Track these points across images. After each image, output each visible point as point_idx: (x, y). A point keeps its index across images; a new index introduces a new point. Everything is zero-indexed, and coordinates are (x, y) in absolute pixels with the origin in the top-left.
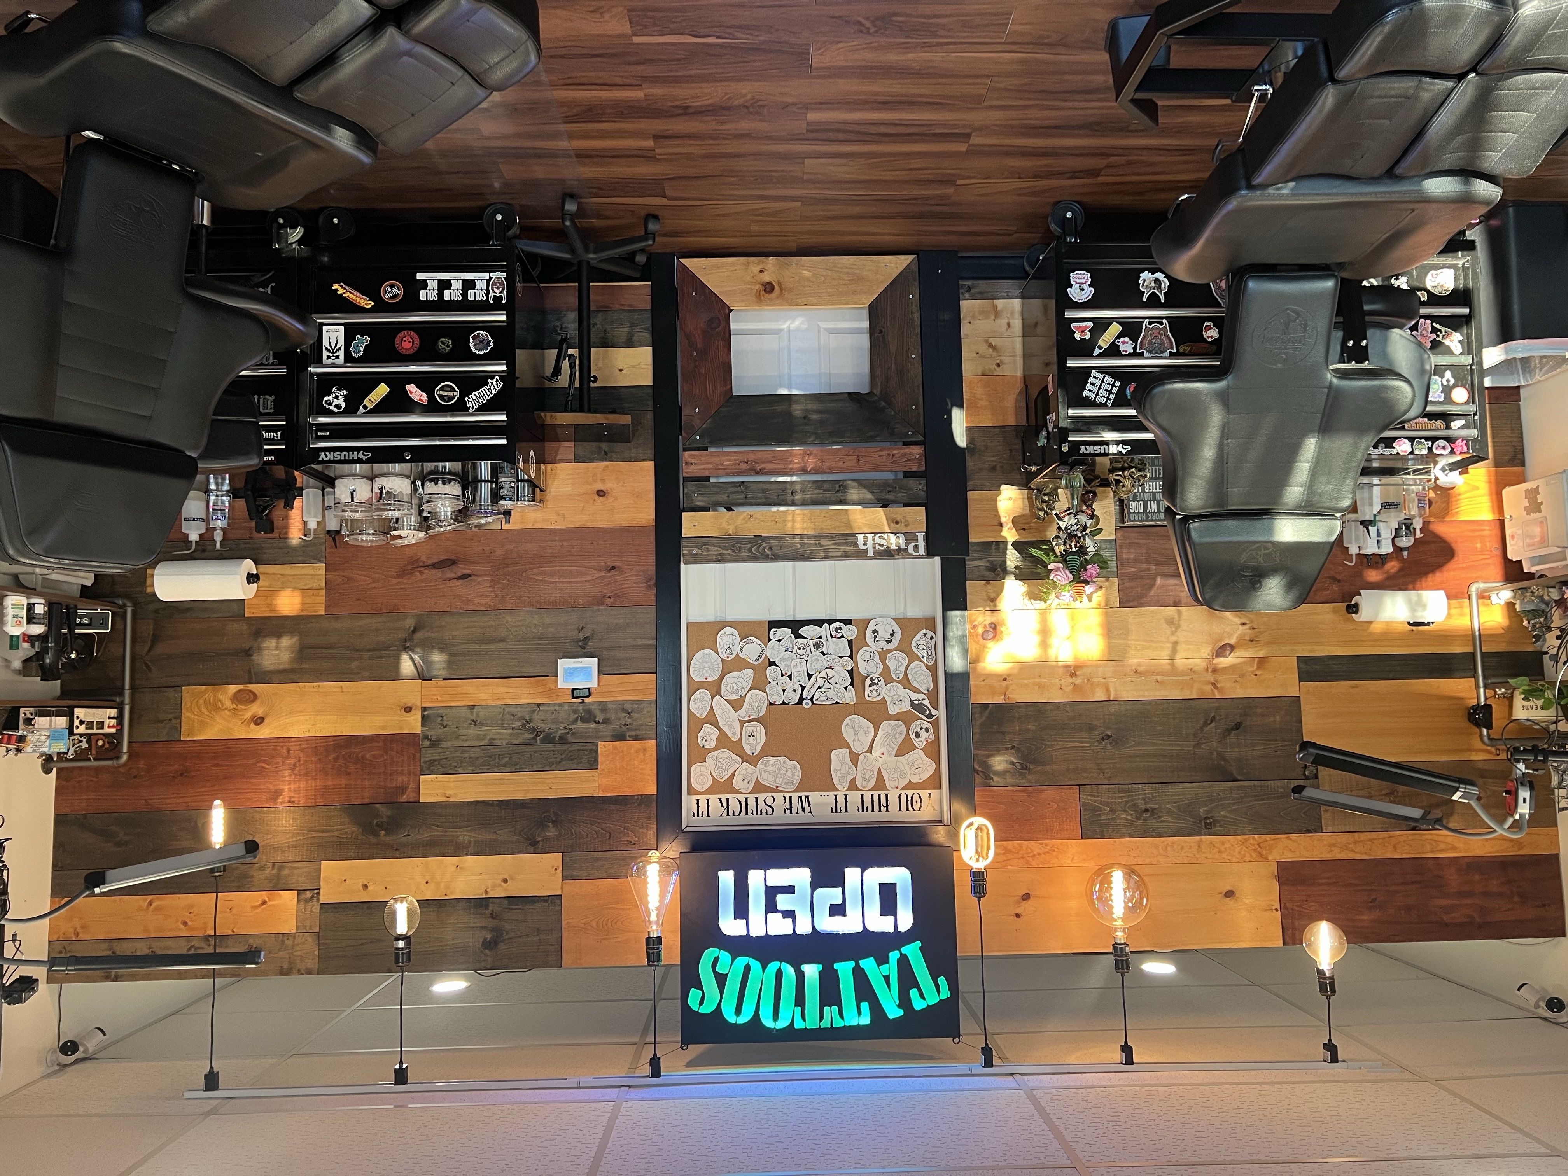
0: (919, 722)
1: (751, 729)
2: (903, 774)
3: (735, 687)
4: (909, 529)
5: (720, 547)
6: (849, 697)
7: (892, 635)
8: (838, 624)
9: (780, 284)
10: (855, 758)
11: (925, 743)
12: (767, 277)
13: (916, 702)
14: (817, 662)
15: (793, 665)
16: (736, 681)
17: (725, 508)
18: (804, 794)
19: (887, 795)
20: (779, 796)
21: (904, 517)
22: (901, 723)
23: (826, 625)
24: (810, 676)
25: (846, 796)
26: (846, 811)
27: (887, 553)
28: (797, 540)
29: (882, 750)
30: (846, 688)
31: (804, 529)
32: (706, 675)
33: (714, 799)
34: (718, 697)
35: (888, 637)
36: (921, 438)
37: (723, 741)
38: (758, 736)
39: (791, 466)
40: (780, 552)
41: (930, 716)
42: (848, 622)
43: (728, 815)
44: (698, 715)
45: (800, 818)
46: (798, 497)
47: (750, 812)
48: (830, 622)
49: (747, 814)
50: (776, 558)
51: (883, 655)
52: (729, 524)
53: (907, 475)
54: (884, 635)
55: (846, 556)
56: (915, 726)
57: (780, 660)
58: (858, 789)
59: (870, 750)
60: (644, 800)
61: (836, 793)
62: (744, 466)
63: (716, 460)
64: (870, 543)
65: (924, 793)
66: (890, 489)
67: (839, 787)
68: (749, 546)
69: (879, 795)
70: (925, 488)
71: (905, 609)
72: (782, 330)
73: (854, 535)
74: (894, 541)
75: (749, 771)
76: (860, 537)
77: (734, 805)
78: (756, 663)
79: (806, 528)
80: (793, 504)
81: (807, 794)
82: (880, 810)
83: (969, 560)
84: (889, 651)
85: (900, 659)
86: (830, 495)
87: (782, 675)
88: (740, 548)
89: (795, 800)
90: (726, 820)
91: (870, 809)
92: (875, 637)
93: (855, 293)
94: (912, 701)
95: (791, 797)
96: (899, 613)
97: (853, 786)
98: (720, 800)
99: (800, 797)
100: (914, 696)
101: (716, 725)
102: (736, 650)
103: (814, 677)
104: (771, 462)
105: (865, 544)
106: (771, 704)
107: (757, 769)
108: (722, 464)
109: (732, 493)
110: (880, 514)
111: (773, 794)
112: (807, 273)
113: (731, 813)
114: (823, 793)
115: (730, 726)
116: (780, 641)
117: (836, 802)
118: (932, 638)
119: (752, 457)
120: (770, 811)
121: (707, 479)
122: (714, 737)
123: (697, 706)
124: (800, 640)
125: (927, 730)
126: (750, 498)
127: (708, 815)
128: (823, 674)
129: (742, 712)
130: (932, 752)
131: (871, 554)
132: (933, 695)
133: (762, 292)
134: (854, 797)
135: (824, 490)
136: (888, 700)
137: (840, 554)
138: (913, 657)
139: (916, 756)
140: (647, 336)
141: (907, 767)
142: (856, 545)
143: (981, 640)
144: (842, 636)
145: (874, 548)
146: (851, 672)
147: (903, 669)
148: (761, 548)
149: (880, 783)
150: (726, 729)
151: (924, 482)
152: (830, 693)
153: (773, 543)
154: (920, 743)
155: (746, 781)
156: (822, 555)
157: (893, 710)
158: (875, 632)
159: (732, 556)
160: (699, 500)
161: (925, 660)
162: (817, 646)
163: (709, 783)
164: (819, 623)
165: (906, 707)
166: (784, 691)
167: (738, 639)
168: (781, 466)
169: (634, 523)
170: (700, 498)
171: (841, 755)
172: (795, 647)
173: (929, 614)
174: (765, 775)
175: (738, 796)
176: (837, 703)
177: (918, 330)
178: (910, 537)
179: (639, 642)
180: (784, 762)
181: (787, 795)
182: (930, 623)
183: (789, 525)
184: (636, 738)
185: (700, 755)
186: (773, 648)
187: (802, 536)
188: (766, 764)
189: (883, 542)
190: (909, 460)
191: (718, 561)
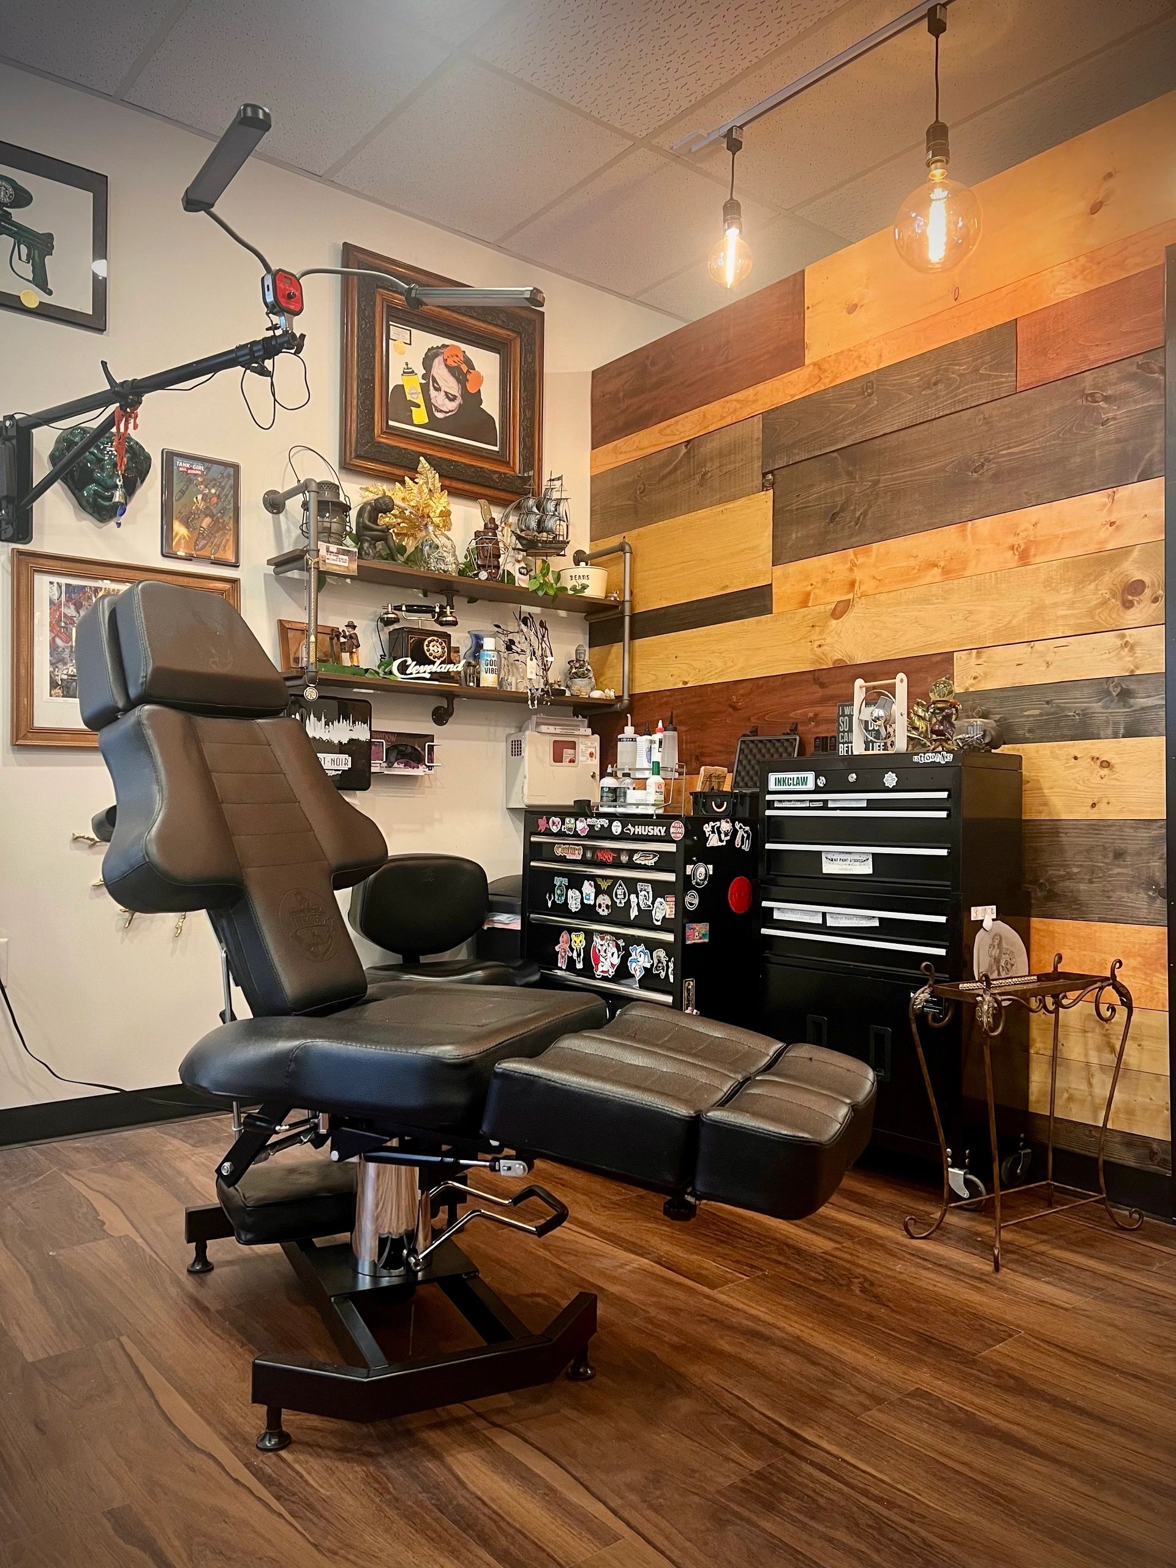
83: (1164, 706)
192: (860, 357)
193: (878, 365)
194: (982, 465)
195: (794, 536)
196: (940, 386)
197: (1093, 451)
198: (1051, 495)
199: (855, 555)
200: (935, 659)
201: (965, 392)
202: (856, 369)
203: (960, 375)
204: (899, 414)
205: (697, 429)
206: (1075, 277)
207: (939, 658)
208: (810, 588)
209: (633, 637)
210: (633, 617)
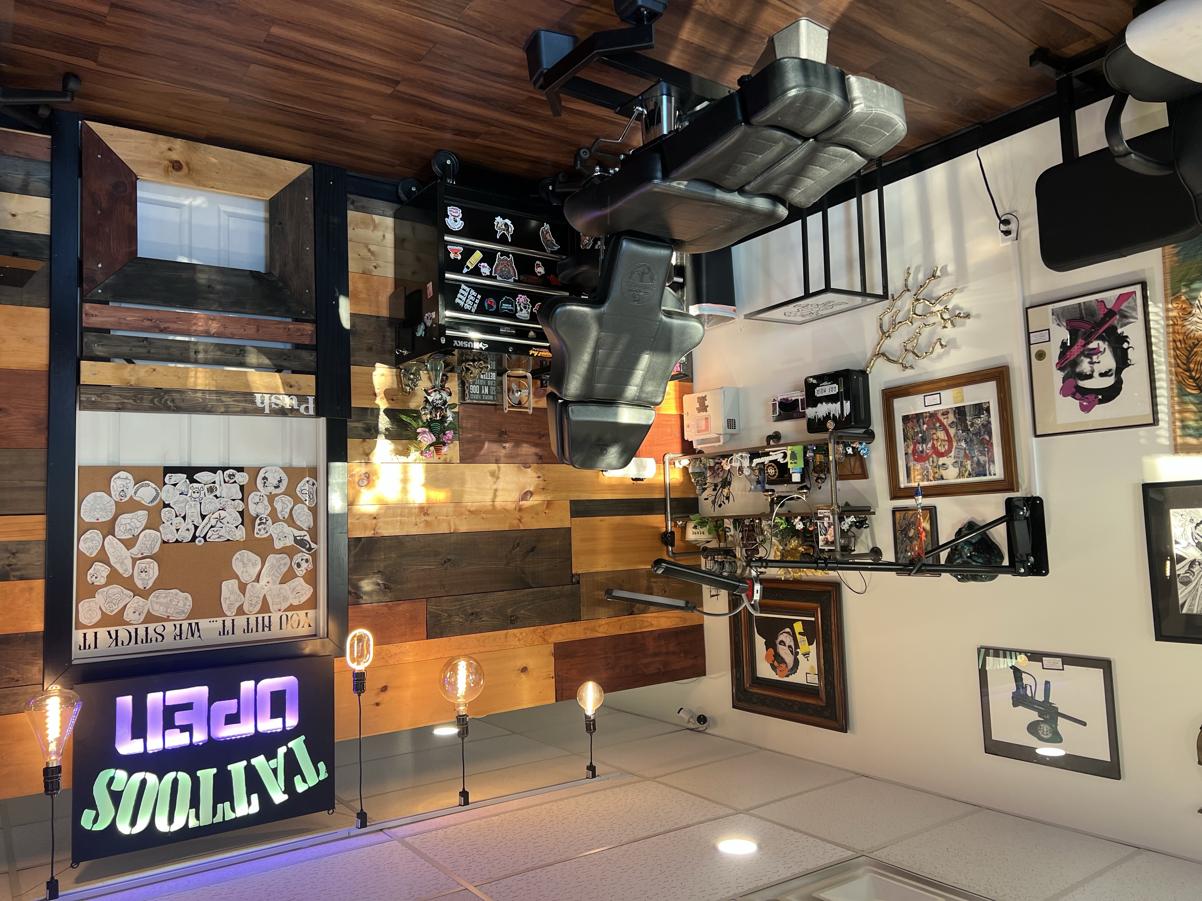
0: (300, 555)
1: (143, 565)
2: (285, 599)
3: (129, 527)
4: (301, 393)
5: (120, 396)
6: (240, 534)
7: (280, 481)
8: (231, 471)
9: (188, 164)
10: (243, 588)
11: (305, 571)
12: (175, 156)
13: (298, 538)
14: (210, 504)
15: (187, 507)
16: (129, 521)
17: (126, 360)
18: (193, 622)
19: (270, 617)
20: (169, 626)
21: (297, 382)
22: (285, 555)
23: (220, 472)
24: (203, 517)
25: (233, 620)
26: (233, 633)
27: (282, 412)
28: (199, 395)
29: (267, 580)
30: (237, 527)
31: (206, 385)
32: (98, 516)
33: (102, 632)
34: (110, 536)
35: (275, 483)
36: (313, 317)
37: (114, 577)
38: (151, 571)
39: (194, 328)
40: (182, 405)
41: (310, 549)
42: (240, 469)
43: (117, 645)
44: (88, 554)
45: (190, 642)
46: (201, 356)
47: (139, 641)
48: (224, 469)
49: (136, 643)
50: (178, 410)
51: (271, 498)
52: (131, 375)
53: (298, 346)
54: (273, 480)
55: (244, 412)
56: (297, 558)
57: (175, 503)
58: (244, 614)
59: (257, 580)
60: (29, 638)
61: (224, 618)
62: (147, 323)
63: (120, 314)
64: (267, 402)
65: (302, 613)
66: (285, 357)
67: (228, 613)
68: (151, 397)
69: (263, 617)
70: (315, 360)
71: (291, 459)
72: (183, 205)
73: (252, 394)
74: (287, 402)
75: (141, 604)
76: (258, 396)
77: (123, 635)
78: (150, 505)
79: (209, 384)
80: (196, 362)
81: (197, 621)
82: (263, 630)
83: (350, 422)
84: (277, 495)
85: (286, 502)
86: (232, 357)
87: (177, 516)
88: (142, 398)
89: (185, 627)
90: (114, 650)
91: (254, 630)
92: (265, 483)
93: (258, 186)
94: (295, 537)
95: (181, 625)
96: (286, 462)
97: (240, 611)
98: (109, 632)
99: (190, 624)
100: (297, 533)
101: (107, 562)
102: (130, 492)
103: (207, 517)
104: (175, 322)
105: (262, 403)
106: (164, 542)
107: (149, 602)
108: (125, 319)
109: (134, 346)
110: (276, 379)
111: (163, 623)
112: (214, 160)
113: (120, 643)
114: (212, 620)
115: (122, 563)
116: (175, 485)
117: (224, 626)
118: (313, 484)
119: (155, 316)
120: (160, 638)
121: (108, 331)
122: (105, 574)
123: (87, 545)
124: (195, 485)
125: (307, 561)
126: (153, 353)
127: (96, 647)
128: (216, 515)
129: (135, 550)
130: (311, 578)
131: (267, 411)
132: (313, 532)
133: (171, 169)
134: (241, 621)
135: (226, 353)
136: (275, 537)
137: (239, 409)
138: (297, 500)
139: (298, 583)
140: (44, 187)
141: (289, 592)
142: (254, 402)
143: (357, 486)
144: (235, 482)
145: (270, 406)
146: (241, 513)
147: (288, 510)
148: (163, 400)
149: (265, 607)
150: (117, 567)
151: (314, 354)
152: (222, 532)
153: (176, 396)
154: (301, 572)
155: (137, 613)
156: (223, 409)
157: (278, 545)
158: (265, 478)
159: (133, 405)
160: (99, 350)
161: (307, 503)
162: (211, 490)
163: (98, 617)
164: (213, 470)
165: (290, 542)
166: (177, 530)
167: (133, 482)
168: (186, 327)
169: (24, 367)
170: (100, 348)
171: (230, 586)
172: (190, 491)
173: (312, 464)
174: (156, 607)
175: (127, 627)
176: (228, 540)
177: (312, 227)
178: (302, 399)
179: (27, 484)
180: (176, 594)
181: (177, 623)
182: (313, 472)
183: (192, 380)
184: (22, 578)
185: (91, 591)
186: (168, 491)
187: (203, 391)
188: (158, 596)
189: (278, 402)
190: (302, 335)
191: (118, 409)
192: (519, 640)
193: (507, 633)
194: (445, 562)
195: (558, 543)
196: (470, 611)
197: (385, 558)
198: (407, 539)
199: (519, 526)
200: (470, 461)
201: (456, 605)
202: (521, 634)
203: (458, 615)
204: (494, 601)
205: (624, 621)
206: (395, 654)
207: (468, 461)
208: (547, 511)
209: (665, 499)
210: (665, 513)
